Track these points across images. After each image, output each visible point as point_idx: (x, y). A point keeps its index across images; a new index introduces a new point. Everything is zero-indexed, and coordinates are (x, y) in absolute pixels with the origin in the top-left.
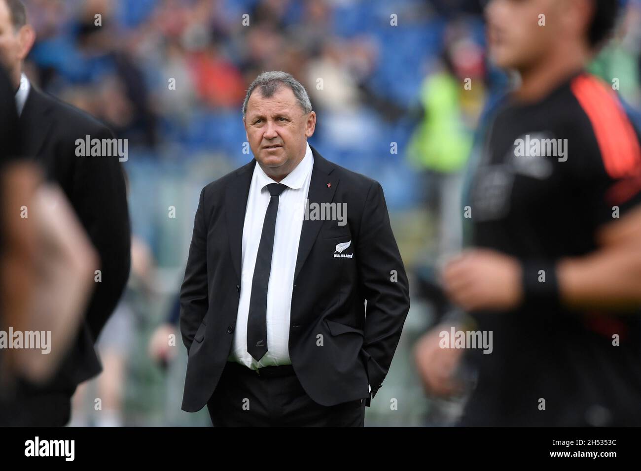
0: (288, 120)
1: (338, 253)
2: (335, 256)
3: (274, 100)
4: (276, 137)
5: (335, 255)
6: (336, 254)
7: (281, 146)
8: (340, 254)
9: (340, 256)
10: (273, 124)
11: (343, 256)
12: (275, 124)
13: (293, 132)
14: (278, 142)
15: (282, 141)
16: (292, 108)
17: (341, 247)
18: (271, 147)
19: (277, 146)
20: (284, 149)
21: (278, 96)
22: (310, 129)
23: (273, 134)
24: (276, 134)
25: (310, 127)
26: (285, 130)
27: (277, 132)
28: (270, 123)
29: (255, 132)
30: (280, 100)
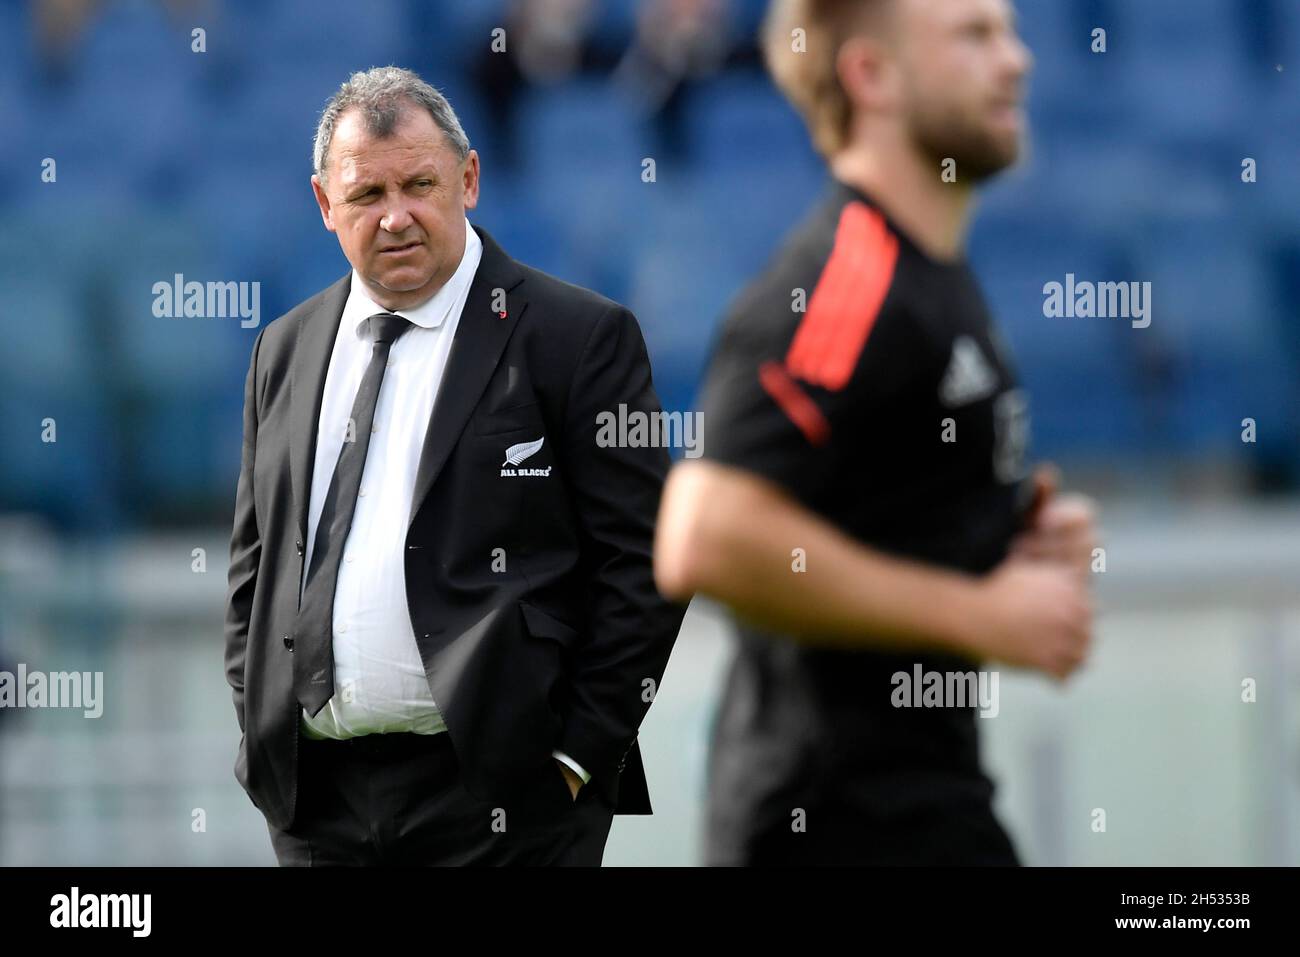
0: (431, 183)
1: (510, 466)
2: (504, 473)
3: (397, 144)
4: (409, 227)
5: (503, 471)
6: (506, 468)
7: (422, 244)
8: (516, 468)
9: (517, 472)
10: (401, 198)
11: (522, 472)
12: (405, 197)
13: (443, 208)
14: (415, 235)
15: (423, 234)
16: (436, 154)
17: (517, 453)
18: (400, 249)
19: (410, 246)
20: (429, 249)
21: (405, 133)
22: (470, 191)
23: (405, 220)
24: (410, 220)
25: (468, 185)
26: (427, 207)
27: (411, 214)
28: (394, 195)
29: (357, 216)
30: (412, 142)
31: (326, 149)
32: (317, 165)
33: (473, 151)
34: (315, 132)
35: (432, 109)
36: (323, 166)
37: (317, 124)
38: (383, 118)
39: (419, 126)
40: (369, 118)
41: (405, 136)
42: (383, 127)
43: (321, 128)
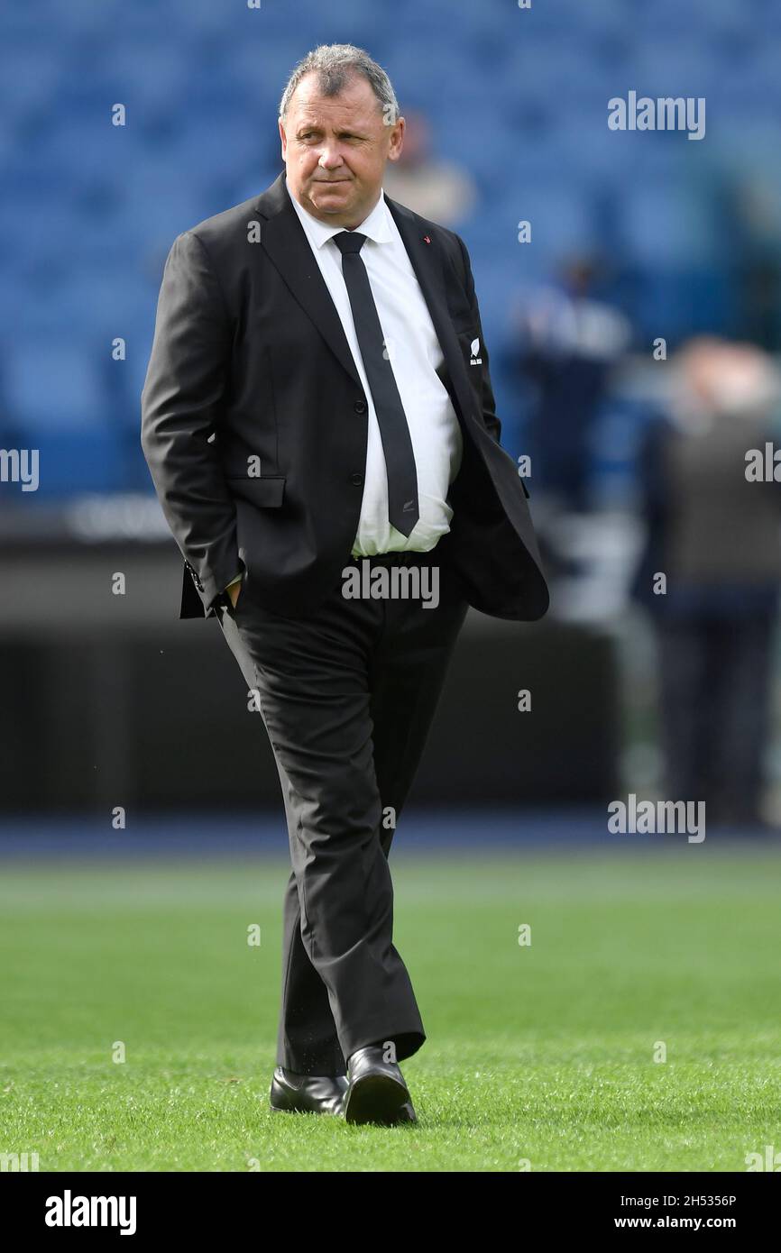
0: (361, 138)
1: (474, 357)
2: (472, 362)
3: (341, 103)
4: (340, 166)
6: (472, 359)
7: (349, 180)
8: (476, 359)
9: (476, 362)
13: (370, 156)
14: (343, 173)
15: (350, 173)
16: (369, 117)
17: (475, 347)
18: (331, 182)
19: (340, 180)
20: (354, 184)
22: (395, 148)
23: (337, 160)
24: (340, 162)
25: (394, 143)
26: (355, 155)
27: (343, 157)
28: (330, 140)
29: (303, 152)
30: (351, 103)
31: (289, 99)
32: (281, 111)
33: (402, 118)
34: (286, 86)
35: (375, 82)
36: (285, 111)
37: (288, 80)
38: (332, 82)
39: (360, 91)
40: (322, 82)
41: (347, 98)
42: (332, 88)
43: (290, 83)
